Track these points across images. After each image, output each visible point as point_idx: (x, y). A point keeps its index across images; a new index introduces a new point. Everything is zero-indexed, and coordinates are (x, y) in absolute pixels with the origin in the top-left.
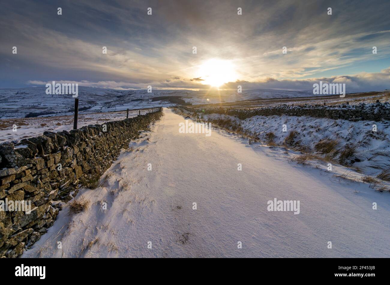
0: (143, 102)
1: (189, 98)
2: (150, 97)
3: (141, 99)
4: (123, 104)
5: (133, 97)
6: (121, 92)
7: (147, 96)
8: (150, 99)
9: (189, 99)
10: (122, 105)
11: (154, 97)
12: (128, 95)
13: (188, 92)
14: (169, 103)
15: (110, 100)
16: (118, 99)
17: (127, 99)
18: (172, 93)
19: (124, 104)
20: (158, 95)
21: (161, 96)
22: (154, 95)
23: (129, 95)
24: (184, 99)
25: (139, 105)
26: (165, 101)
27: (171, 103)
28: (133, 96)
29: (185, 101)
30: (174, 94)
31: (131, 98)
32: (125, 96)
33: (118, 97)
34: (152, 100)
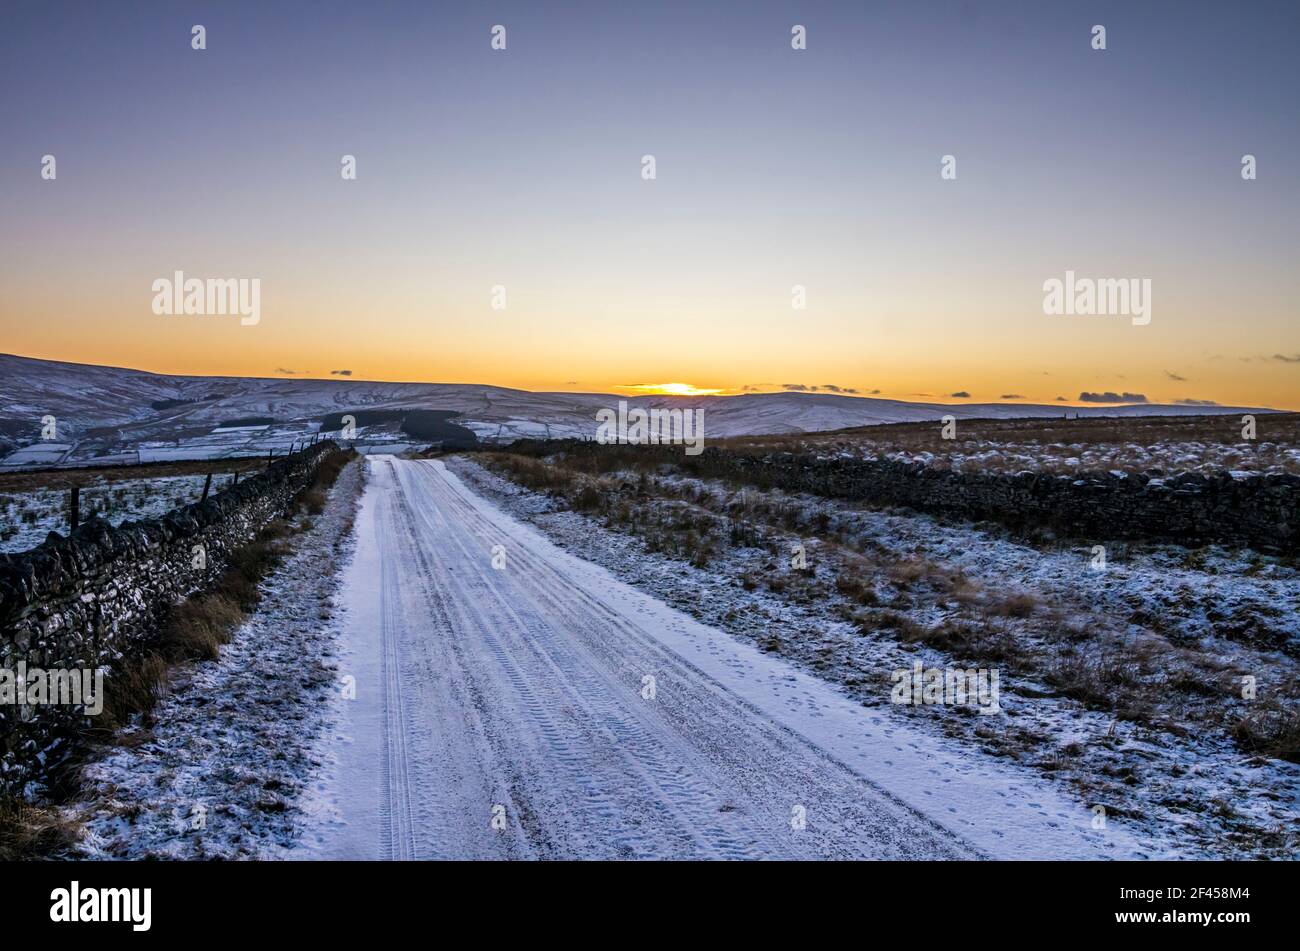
0: (279, 433)
1: (492, 421)
2: (312, 410)
3: (268, 416)
4: (177, 441)
5: (230, 410)
6: (177, 386)
7: (299, 406)
8: (314, 420)
9: (495, 426)
10: (172, 444)
11: (330, 412)
12: (206, 399)
13: (490, 396)
14: (401, 438)
15: (117, 417)
16: (156, 413)
17: (201, 417)
18: (415, 398)
19: (181, 441)
20: (352, 403)
21: (367, 407)
22: (332, 401)
23: (213, 397)
24: (471, 425)
25: (258, 446)
26: (382, 430)
27: (410, 438)
28: (232, 406)
29: (478, 433)
30: (428, 401)
31: (223, 411)
32: (191, 401)
33: (157, 405)
34: (321, 424)
